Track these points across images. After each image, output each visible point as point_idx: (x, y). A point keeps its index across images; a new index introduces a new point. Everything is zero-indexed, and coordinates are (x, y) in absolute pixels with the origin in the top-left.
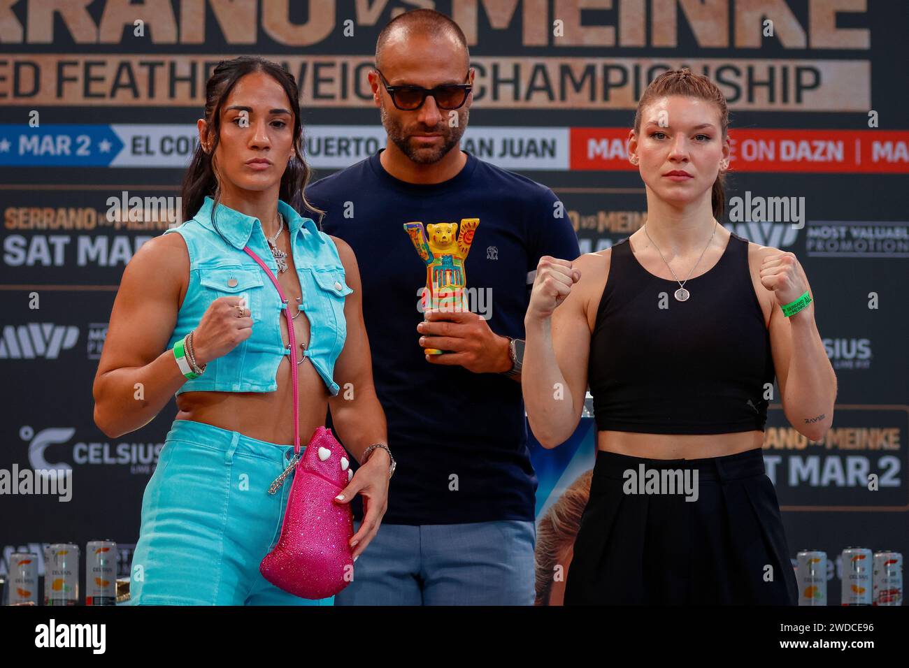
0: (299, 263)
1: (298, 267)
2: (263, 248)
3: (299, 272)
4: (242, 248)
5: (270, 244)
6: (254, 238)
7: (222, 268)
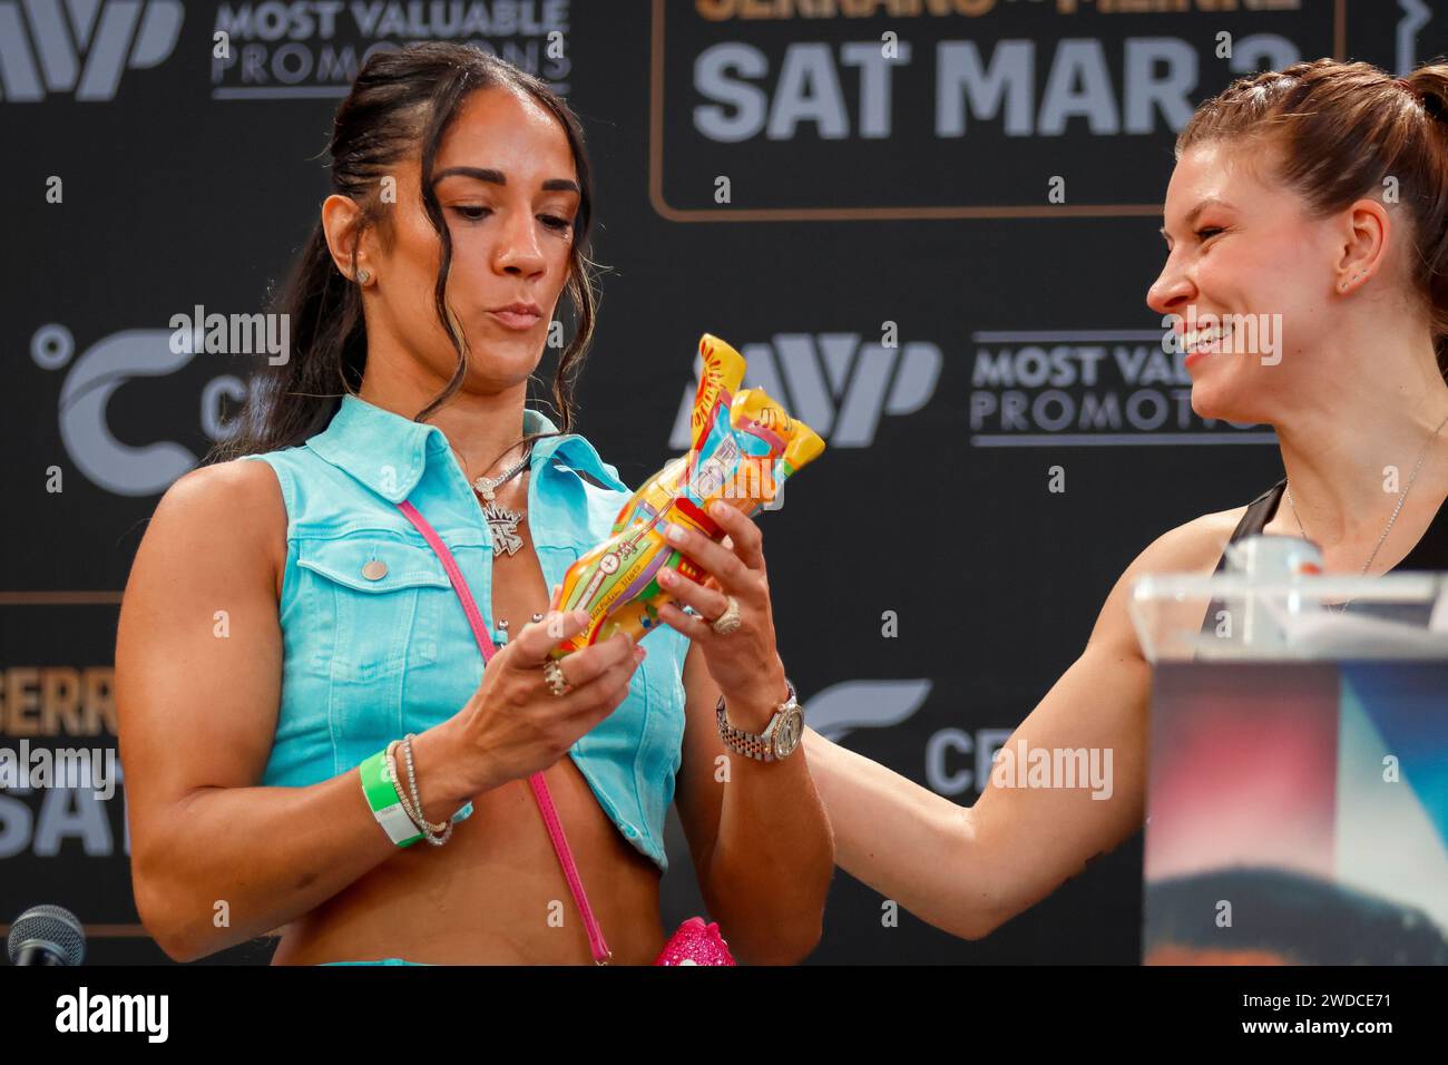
0: (539, 536)
1: (537, 541)
2: (459, 499)
3: (540, 554)
4: (399, 498)
5: (479, 495)
6: (433, 475)
7: (356, 535)
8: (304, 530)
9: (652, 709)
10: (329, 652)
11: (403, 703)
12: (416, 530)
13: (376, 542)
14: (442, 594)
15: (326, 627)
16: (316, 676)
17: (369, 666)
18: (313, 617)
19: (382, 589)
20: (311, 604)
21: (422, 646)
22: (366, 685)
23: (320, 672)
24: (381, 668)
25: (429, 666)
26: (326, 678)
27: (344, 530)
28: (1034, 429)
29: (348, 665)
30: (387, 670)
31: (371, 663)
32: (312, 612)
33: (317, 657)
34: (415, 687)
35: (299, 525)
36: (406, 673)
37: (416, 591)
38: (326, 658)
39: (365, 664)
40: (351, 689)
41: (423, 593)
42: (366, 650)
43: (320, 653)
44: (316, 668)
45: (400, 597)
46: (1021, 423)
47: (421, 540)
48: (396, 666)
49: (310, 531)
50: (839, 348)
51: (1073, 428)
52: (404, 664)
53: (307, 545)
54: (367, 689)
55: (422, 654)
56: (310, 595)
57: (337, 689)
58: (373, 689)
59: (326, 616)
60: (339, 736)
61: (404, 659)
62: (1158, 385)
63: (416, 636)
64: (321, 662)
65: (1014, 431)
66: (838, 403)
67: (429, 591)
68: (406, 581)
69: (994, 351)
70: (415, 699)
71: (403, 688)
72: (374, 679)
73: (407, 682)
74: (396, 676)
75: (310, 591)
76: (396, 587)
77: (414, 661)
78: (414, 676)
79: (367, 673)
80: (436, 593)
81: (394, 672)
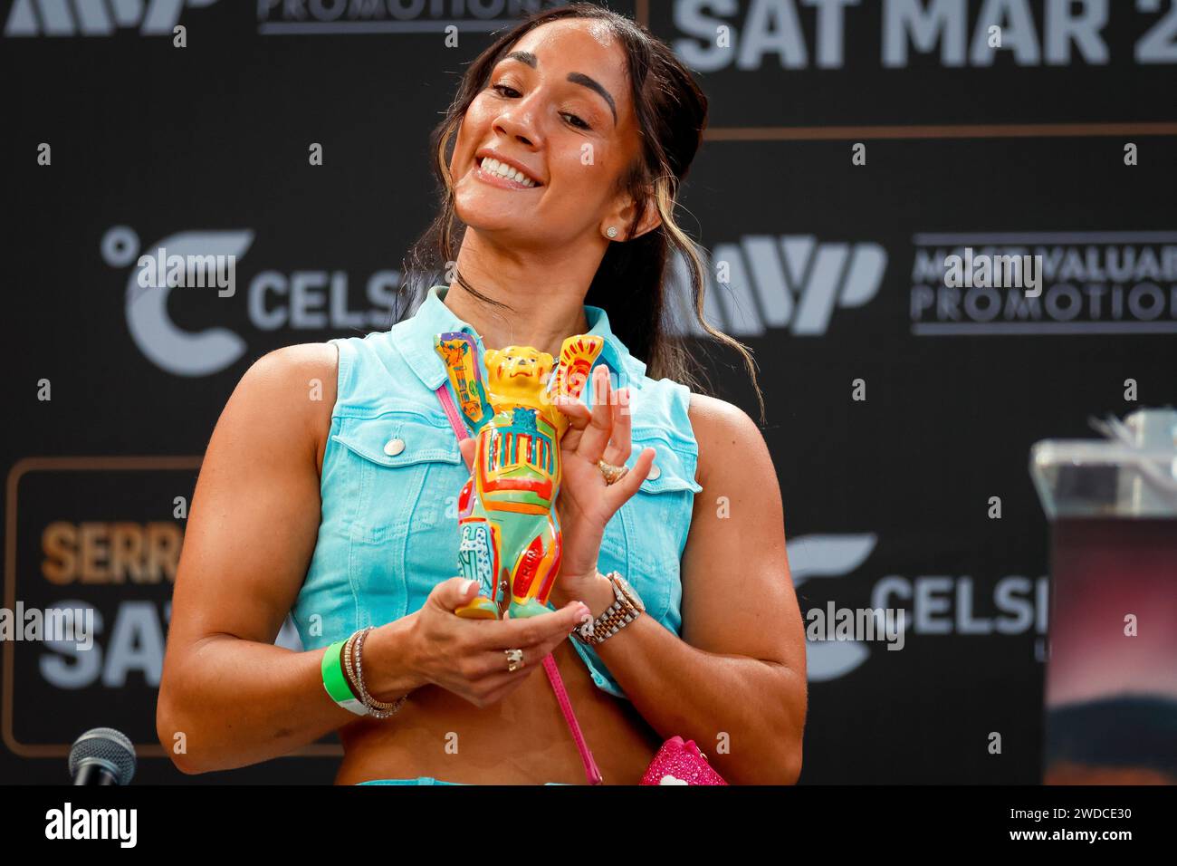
8: (345, 410)
9: (633, 573)
10: (352, 517)
11: (405, 563)
12: (443, 412)
13: (400, 422)
14: (451, 468)
15: (353, 494)
16: (341, 536)
17: (379, 530)
18: (344, 485)
19: (400, 463)
20: (344, 474)
21: (425, 514)
22: (376, 545)
23: (344, 534)
24: (388, 532)
25: (428, 531)
26: (348, 538)
27: (380, 411)
28: (965, 318)
29: (364, 528)
30: (394, 534)
31: (381, 527)
32: (343, 481)
33: (344, 521)
34: (417, 549)
35: (342, 406)
36: (408, 536)
37: (428, 465)
38: (350, 522)
39: (377, 527)
40: (365, 549)
41: (433, 469)
42: (379, 515)
43: (346, 517)
44: (343, 530)
45: (413, 470)
46: (955, 313)
47: (446, 421)
48: (400, 530)
49: (352, 411)
50: (798, 248)
51: (1000, 317)
52: (407, 529)
53: (347, 422)
54: (377, 548)
55: (424, 520)
56: (344, 467)
57: (355, 549)
58: (381, 549)
59: (354, 485)
60: (357, 589)
61: (408, 525)
62: (1073, 282)
63: (421, 504)
64: (345, 525)
65: (949, 320)
66: (797, 296)
67: (440, 466)
68: (418, 457)
69: (932, 252)
70: (416, 559)
71: (406, 549)
72: (382, 542)
73: (410, 545)
74: (401, 538)
75: (344, 463)
76: (410, 462)
77: (416, 526)
78: (414, 539)
79: (378, 535)
80: (445, 468)
81: (399, 535)
